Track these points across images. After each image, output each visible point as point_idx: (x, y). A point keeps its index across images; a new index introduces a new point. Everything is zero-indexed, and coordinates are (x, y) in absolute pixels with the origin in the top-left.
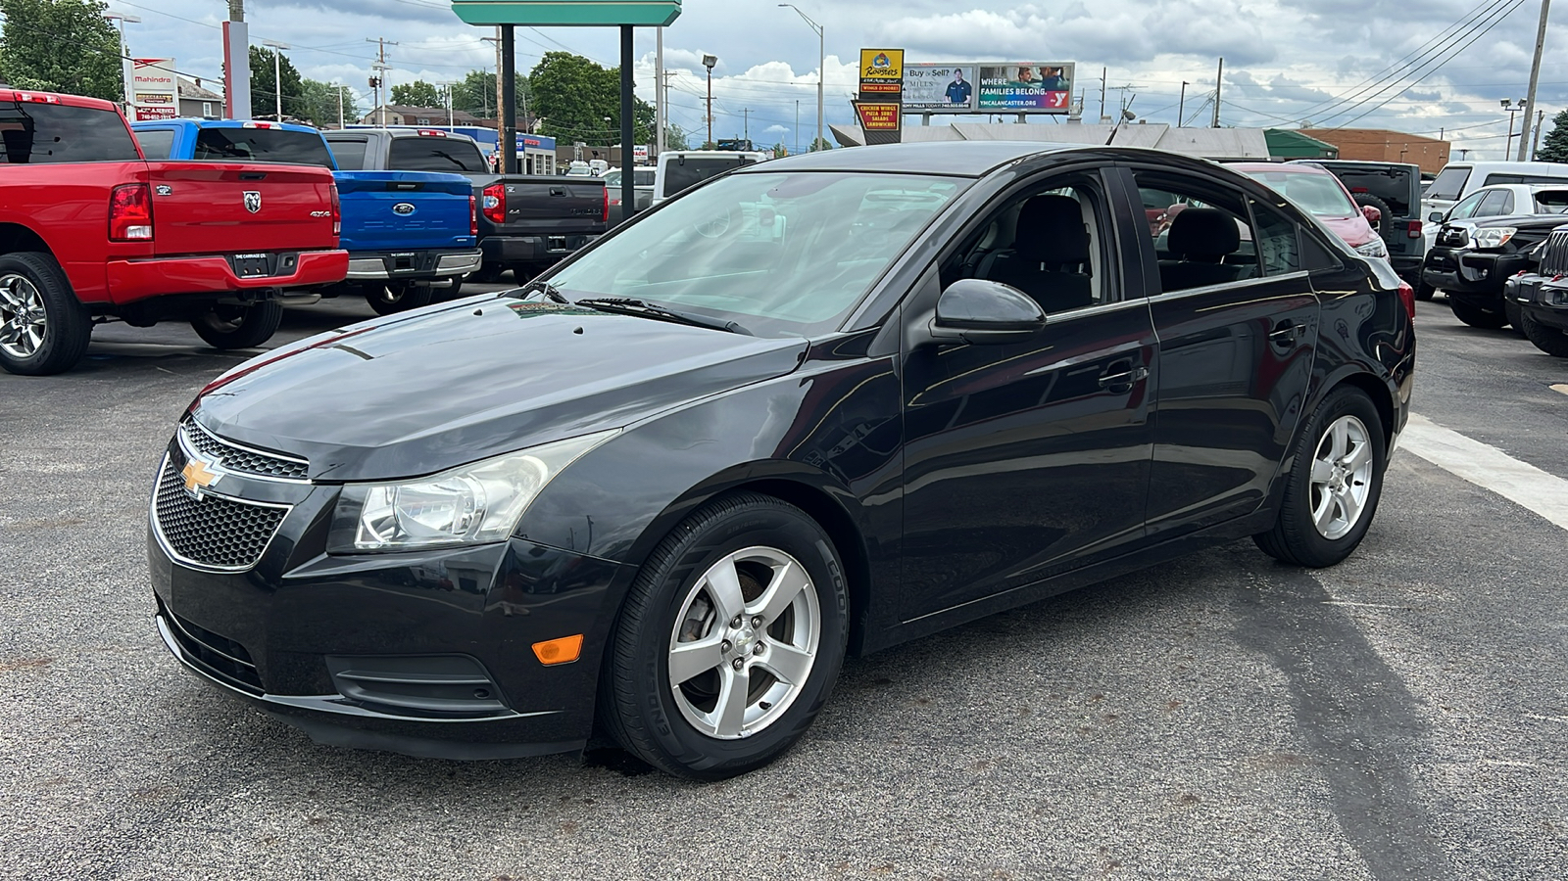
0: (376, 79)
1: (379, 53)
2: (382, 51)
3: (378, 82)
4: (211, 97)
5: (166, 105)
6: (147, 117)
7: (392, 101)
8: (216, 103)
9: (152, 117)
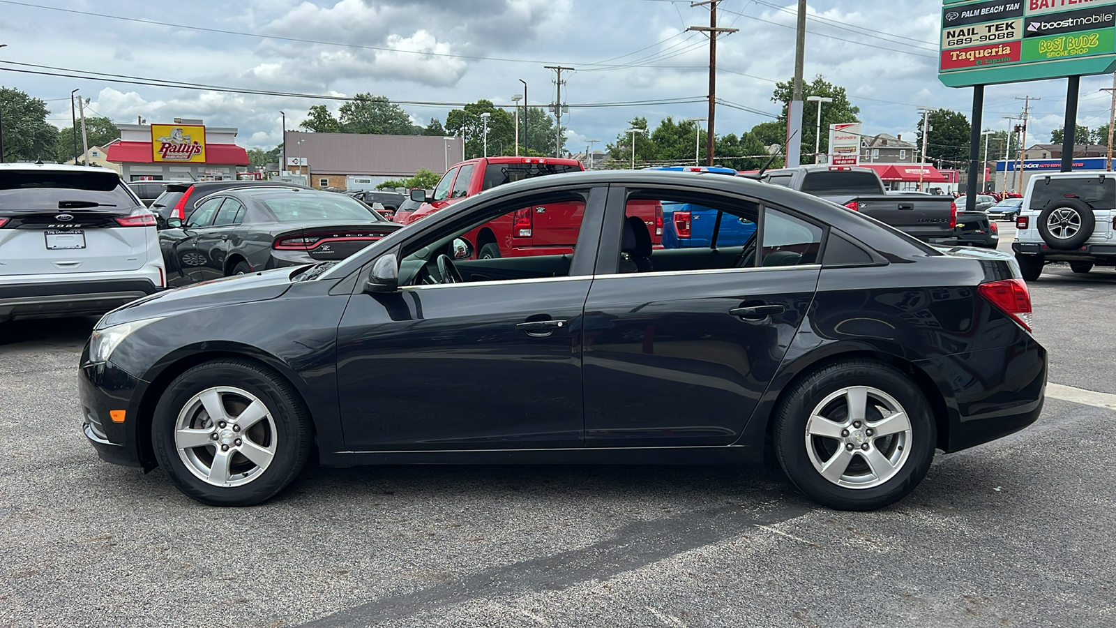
0: (1020, 126)
1: (1025, 107)
2: (1027, 105)
3: (1021, 128)
4: (906, 146)
5: (852, 154)
6: (839, 162)
7: (1051, 141)
8: (909, 150)
9: (842, 162)
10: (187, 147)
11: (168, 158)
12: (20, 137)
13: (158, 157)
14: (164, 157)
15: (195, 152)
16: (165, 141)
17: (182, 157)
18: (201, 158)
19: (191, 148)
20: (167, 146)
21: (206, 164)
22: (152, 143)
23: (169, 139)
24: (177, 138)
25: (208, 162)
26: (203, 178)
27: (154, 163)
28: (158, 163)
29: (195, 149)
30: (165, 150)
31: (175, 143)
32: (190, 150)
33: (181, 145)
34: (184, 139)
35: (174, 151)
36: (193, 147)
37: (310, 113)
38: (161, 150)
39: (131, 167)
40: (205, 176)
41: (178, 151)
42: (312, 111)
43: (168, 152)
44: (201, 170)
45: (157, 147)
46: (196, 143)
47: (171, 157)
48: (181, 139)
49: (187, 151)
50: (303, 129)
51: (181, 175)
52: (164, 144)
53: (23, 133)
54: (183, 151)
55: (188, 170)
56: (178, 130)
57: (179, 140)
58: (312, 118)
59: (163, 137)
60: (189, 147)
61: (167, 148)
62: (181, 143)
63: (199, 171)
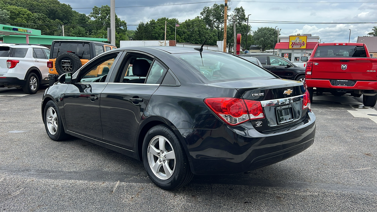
10: (300, 43)
11: (294, 48)
12: (271, 42)
13: (290, 47)
14: (292, 47)
15: (303, 45)
16: (293, 42)
17: (298, 47)
18: (304, 47)
19: (302, 44)
20: (294, 43)
21: (306, 49)
22: (289, 42)
23: (295, 41)
24: (297, 40)
25: (307, 48)
26: (305, 54)
27: (289, 49)
28: (290, 49)
29: (303, 44)
30: (293, 44)
31: (297, 42)
32: (301, 44)
33: (298, 43)
34: (300, 41)
35: (296, 45)
36: (302, 43)
37: (373, 29)
38: (292, 45)
39: (282, 50)
40: (306, 53)
41: (297, 45)
42: (374, 29)
43: (294, 46)
44: (304, 51)
45: (291, 44)
46: (303, 42)
47: (295, 47)
48: (299, 41)
49: (300, 45)
50: (369, 36)
51: (297, 53)
52: (293, 43)
53: (271, 41)
54: (299, 45)
55: (300, 51)
56: (298, 38)
57: (298, 41)
58: (373, 31)
59: (293, 40)
60: (301, 43)
61: (294, 44)
62: (299, 42)
63: (304, 52)
